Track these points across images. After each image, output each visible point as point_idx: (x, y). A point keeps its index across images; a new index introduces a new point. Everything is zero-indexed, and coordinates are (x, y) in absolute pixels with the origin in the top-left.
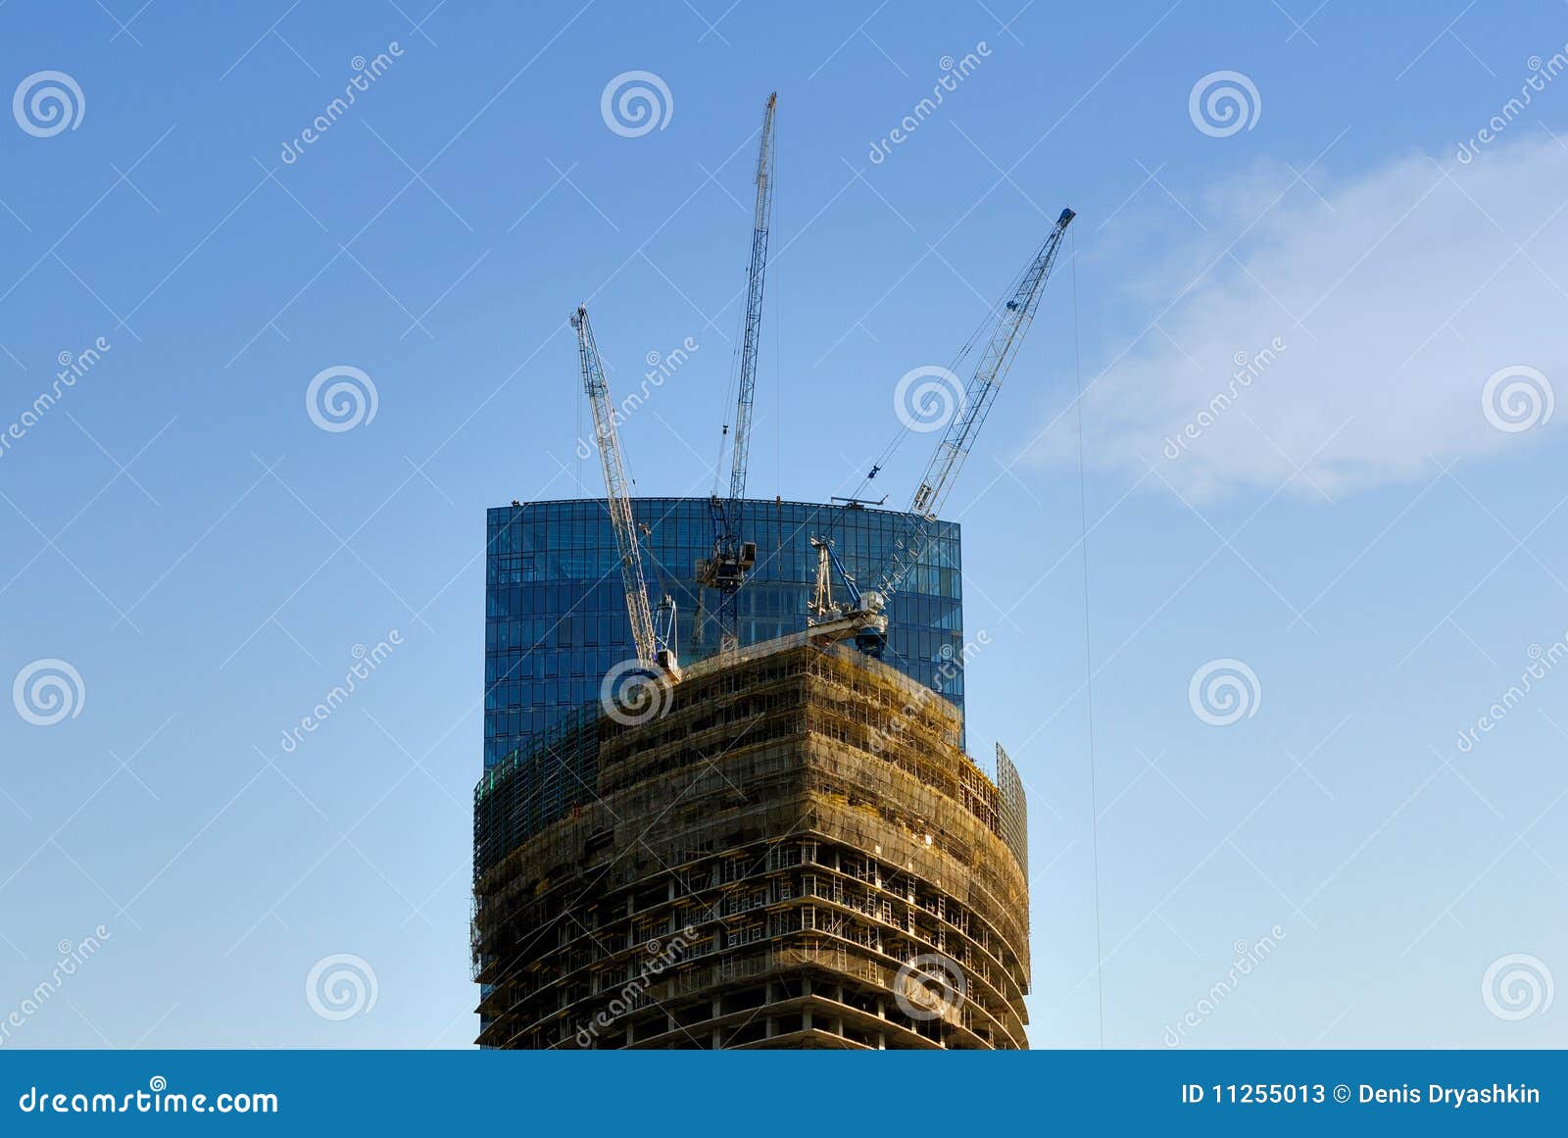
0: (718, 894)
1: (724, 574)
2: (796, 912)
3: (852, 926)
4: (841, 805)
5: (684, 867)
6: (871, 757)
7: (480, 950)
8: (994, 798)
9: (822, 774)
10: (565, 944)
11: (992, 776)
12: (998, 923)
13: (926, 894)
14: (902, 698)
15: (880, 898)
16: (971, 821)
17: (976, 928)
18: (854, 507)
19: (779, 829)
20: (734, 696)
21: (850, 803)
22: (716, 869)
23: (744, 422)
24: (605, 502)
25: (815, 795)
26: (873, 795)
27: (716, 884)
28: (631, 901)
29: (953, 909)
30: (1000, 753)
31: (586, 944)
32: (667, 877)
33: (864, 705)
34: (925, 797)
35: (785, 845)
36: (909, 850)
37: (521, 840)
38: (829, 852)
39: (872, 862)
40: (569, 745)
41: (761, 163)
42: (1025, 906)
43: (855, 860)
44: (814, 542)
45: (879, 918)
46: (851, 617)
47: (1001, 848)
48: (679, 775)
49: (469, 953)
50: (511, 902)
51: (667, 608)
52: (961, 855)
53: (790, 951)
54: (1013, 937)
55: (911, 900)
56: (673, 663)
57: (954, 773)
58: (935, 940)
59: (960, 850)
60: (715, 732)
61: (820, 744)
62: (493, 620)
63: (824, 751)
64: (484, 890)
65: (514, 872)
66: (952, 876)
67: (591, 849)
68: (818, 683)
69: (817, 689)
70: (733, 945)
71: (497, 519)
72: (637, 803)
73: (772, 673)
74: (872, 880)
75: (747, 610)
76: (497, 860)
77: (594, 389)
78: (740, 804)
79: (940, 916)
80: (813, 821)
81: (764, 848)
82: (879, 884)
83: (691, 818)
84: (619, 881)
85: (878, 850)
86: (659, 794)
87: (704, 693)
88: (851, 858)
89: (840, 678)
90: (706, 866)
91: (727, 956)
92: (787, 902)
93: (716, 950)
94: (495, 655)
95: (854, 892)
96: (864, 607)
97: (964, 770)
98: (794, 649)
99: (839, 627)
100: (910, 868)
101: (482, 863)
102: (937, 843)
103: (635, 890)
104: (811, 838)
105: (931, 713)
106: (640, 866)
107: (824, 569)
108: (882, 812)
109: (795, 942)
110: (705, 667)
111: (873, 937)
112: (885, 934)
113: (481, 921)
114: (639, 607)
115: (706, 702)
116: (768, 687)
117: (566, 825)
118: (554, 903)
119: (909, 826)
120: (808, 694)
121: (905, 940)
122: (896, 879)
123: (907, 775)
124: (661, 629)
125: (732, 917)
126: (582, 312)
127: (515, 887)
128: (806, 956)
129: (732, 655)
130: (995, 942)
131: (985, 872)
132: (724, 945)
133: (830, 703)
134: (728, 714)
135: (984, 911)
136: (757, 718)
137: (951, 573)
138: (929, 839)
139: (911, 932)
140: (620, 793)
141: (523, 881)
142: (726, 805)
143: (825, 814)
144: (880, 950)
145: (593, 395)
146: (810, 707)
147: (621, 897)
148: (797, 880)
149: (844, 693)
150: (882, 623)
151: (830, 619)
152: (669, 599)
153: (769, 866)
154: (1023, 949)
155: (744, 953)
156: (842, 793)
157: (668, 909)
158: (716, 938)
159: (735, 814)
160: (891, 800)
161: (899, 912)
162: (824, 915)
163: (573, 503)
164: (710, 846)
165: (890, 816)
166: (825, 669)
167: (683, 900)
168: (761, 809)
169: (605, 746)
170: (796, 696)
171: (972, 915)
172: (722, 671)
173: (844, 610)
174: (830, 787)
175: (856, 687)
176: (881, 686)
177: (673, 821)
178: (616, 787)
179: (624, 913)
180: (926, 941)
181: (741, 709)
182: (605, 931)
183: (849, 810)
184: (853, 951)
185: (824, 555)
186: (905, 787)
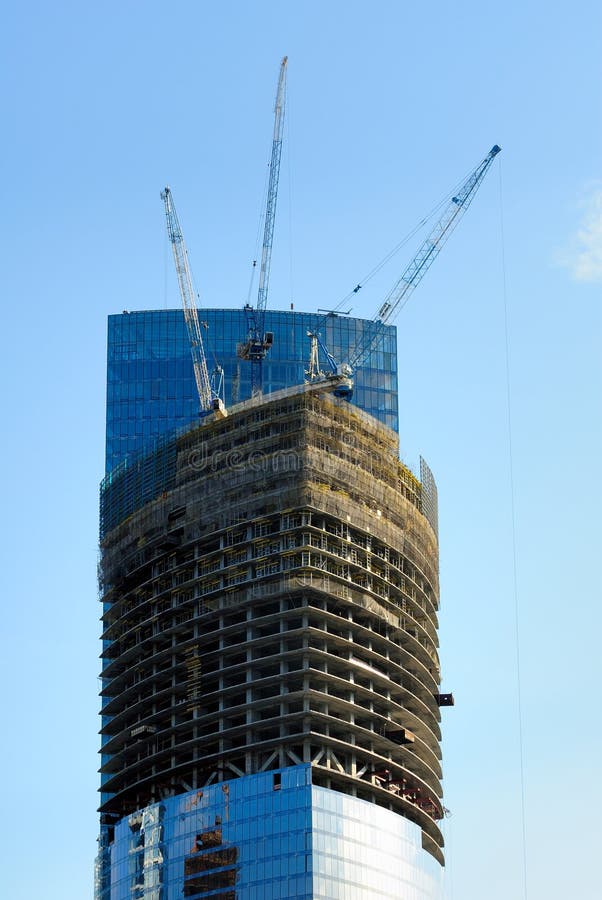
0: (250, 545)
1: (254, 352)
2: (298, 556)
3: (332, 564)
4: (326, 490)
5: (229, 528)
6: (345, 461)
7: (104, 582)
8: (419, 489)
9: (314, 471)
10: (156, 576)
11: (417, 475)
12: (421, 565)
13: (378, 546)
14: (364, 426)
15: (350, 548)
16: (405, 503)
17: (407, 568)
18: (332, 315)
19: (288, 505)
20: (261, 423)
21: (332, 489)
22: (249, 530)
23: (266, 258)
24: (182, 311)
25: (310, 484)
26: (347, 485)
27: (249, 539)
28: (196, 550)
29: (394, 556)
30: (422, 462)
31: (168, 578)
32: (218, 536)
33: (340, 430)
34: (377, 487)
35: (292, 515)
36: (367, 519)
37: (129, 514)
38: (318, 519)
39: (345, 525)
40: (159, 454)
41: (278, 99)
42: (437, 556)
43: (335, 525)
44: (309, 334)
45: (349, 560)
46: (331, 379)
47: (423, 520)
48: (226, 472)
49: (96, 583)
50: (123, 552)
51: (218, 373)
52: (399, 522)
53: (295, 579)
54: (429, 574)
55: (368, 549)
56: (222, 406)
57: (395, 474)
58: (383, 575)
59: (398, 520)
60: (249, 445)
61: (313, 453)
62: (111, 383)
63: (315, 457)
64: (106, 545)
65: (125, 533)
66: (393, 536)
67: (172, 518)
68: (312, 415)
69: (312, 419)
70: (259, 576)
71: (113, 321)
72: (200, 490)
73: (284, 410)
74: (345, 537)
75: (266, 378)
76: (113, 526)
77: (175, 238)
78: (264, 489)
79: (386, 560)
80: (309, 500)
81: (278, 516)
82: (349, 539)
83: (234, 499)
84: (189, 537)
85: (349, 518)
86: (214, 485)
87: (242, 422)
88: (332, 523)
89: (326, 413)
90: (243, 528)
91: (256, 582)
92: (293, 549)
93: (249, 579)
94: (112, 403)
95: (334, 544)
96: (339, 373)
97: (401, 472)
98: (298, 395)
99: (325, 385)
100: (368, 530)
101: (105, 528)
102: (385, 515)
103: (199, 543)
104: (308, 510)
105: (380, 436)
106: (203, 528)
107: (315, 350)
108: (351, 495)
109: (298, 574)
110: (242, 406)
111: (346, 572)
112: (353, 570)
113: (105, 564)
114: (201, 372)
115: (243, 427)
116: (282, 418)
117: (157, 504)
118: (149, 552)
119: (368, 505)
120: (306, 422)
121: (365, 574)
122: (359, 536)
123: (366, 473)
124: (215, 386)
125: (259, 559)
126: (167, 191)
127: (125, 542)
128: (304, 582)
129: (258, 400)
130: (419, 577)
131: (413, 533)
132: (254, 576)
133: (320, 428)
134: (257, 435)
135: (413, 557)
136: (274, 437)
137: (391, 356)
138: (379, 513)
139: (369, 569)
140: (190, 483)
141: (130, 539)
142: (255, 491)
143: (316, 495)
144: (349, 580)
145: (174, 241)
146: (308, 430)
147: (191, 547)
148: (299, 536)
149: (328, 422)
150: (350, 383)
151: (318, 381)
152: (219, 368)
153: (282, 527)
154: (435, 582)
155: (266, 581)
156: (327, 484)
157: (219, 555)
158: (249, 572)
159: (261, 496)
160: (357, 489)
161: (362, 557)
162: (315, 557)
163: (161, 312)
164: (245, 515)
165: (356, 498)
166: (316, 407)
167: (229, 549)
168: (277, 493)
169: (181, 454)
170: (299, 423)
171: (406, 560)
172: (253, 408)
173: (327, 375)
174: (320, 480)
175: (335, 419)
176: (351, 418)
177: (223, 501)
178: (187, 480)
179: (193, 557)
180: (378, 574)
181: (265, 431)
182: (182, 568)
183: (331, 494)
184: (333, 579)
185: (315, 341)
186: (365, 480)
